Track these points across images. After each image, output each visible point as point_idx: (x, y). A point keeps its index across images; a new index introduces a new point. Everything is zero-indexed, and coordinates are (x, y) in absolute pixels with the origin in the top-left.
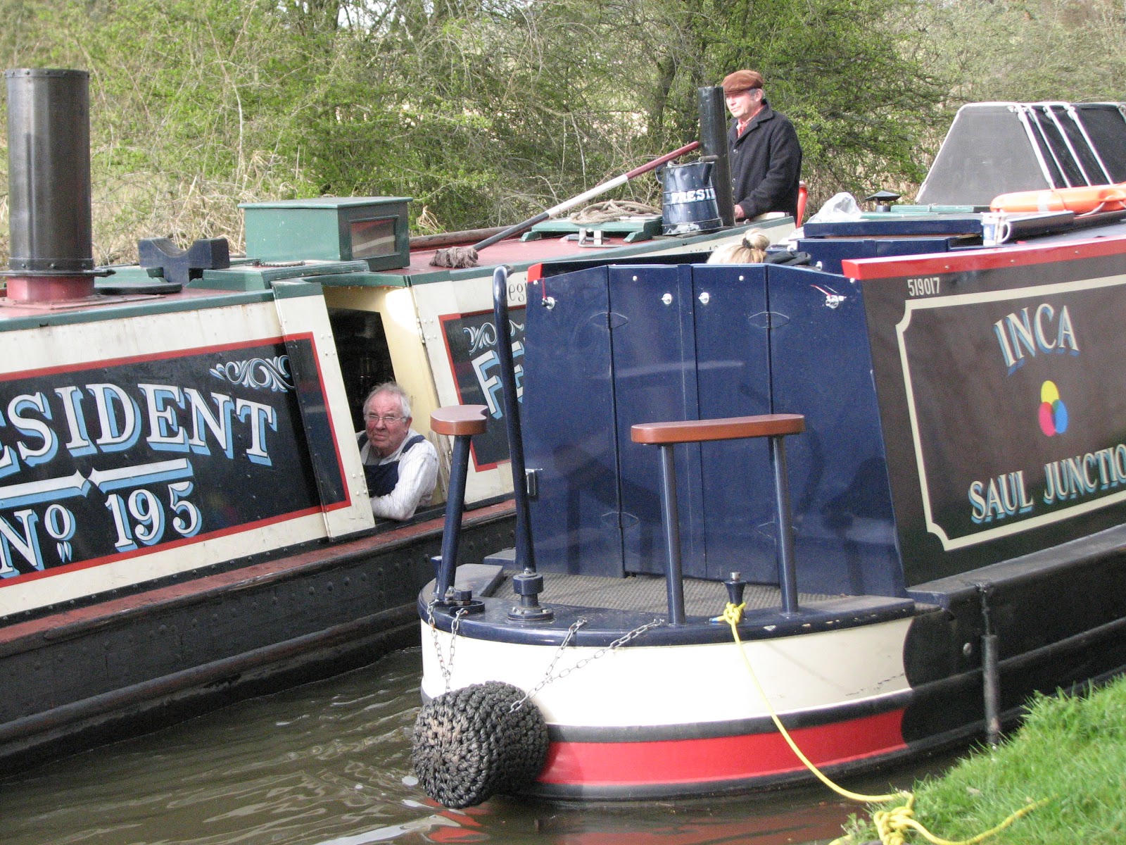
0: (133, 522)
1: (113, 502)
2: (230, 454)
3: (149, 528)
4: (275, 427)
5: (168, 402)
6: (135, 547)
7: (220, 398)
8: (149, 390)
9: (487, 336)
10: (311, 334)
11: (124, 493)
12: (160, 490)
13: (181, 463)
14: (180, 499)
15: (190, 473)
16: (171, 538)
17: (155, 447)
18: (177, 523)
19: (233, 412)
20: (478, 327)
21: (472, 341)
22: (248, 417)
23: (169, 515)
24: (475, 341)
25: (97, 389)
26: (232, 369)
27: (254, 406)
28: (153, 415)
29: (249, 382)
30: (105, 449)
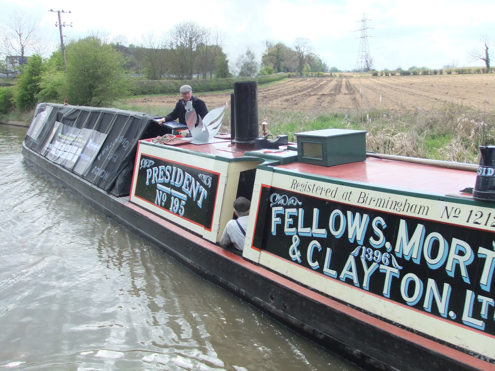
0: (174, 206)
1: (173, 198)
2: (194, 200)
3: (176, 208)
4: (205, 198)
5: (189, 179)
6: (172, 211)
7: (198, 183)
8: (187, 174)
9: (283, 201)
10: (220, 174)
11: (175, 197)
12: (180, 200)
13: (185, 196)
14: (182, 205)
15: (186, 200)
16: (178, 214)
17: (183, 190)
18: (180, 210)
19: (199, 189)
20: (281, 195)
21: (276, 199)
22: (201, 192)
23: (179, 208)
24: (277, 200)
25: (179, 169)
26: (203, 176)
27: (204, 189)
28: (185, 181)
29: (205, 182)
30: (176, 185)
